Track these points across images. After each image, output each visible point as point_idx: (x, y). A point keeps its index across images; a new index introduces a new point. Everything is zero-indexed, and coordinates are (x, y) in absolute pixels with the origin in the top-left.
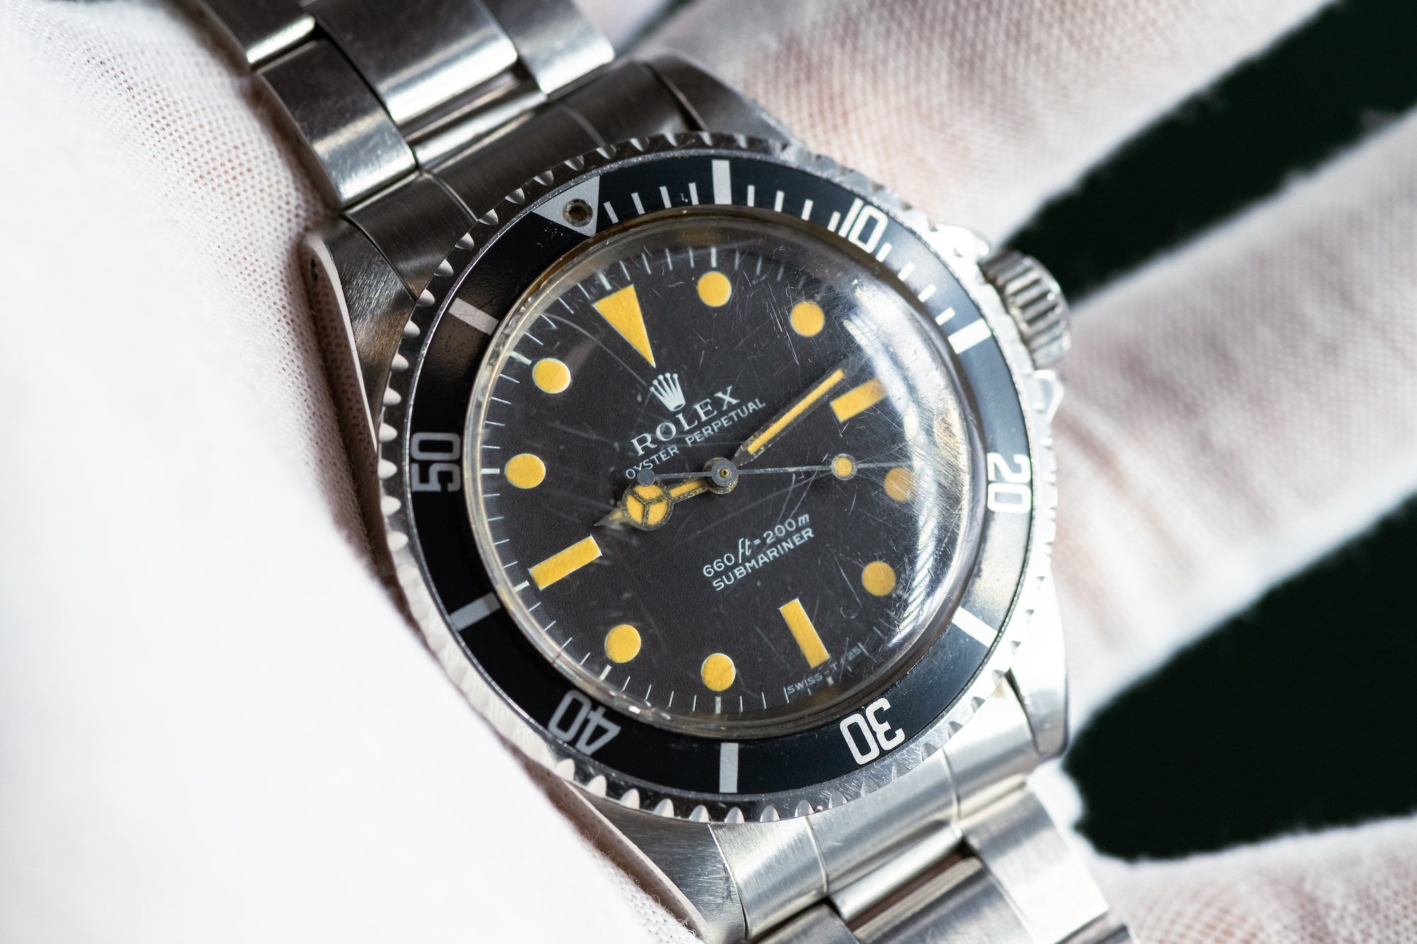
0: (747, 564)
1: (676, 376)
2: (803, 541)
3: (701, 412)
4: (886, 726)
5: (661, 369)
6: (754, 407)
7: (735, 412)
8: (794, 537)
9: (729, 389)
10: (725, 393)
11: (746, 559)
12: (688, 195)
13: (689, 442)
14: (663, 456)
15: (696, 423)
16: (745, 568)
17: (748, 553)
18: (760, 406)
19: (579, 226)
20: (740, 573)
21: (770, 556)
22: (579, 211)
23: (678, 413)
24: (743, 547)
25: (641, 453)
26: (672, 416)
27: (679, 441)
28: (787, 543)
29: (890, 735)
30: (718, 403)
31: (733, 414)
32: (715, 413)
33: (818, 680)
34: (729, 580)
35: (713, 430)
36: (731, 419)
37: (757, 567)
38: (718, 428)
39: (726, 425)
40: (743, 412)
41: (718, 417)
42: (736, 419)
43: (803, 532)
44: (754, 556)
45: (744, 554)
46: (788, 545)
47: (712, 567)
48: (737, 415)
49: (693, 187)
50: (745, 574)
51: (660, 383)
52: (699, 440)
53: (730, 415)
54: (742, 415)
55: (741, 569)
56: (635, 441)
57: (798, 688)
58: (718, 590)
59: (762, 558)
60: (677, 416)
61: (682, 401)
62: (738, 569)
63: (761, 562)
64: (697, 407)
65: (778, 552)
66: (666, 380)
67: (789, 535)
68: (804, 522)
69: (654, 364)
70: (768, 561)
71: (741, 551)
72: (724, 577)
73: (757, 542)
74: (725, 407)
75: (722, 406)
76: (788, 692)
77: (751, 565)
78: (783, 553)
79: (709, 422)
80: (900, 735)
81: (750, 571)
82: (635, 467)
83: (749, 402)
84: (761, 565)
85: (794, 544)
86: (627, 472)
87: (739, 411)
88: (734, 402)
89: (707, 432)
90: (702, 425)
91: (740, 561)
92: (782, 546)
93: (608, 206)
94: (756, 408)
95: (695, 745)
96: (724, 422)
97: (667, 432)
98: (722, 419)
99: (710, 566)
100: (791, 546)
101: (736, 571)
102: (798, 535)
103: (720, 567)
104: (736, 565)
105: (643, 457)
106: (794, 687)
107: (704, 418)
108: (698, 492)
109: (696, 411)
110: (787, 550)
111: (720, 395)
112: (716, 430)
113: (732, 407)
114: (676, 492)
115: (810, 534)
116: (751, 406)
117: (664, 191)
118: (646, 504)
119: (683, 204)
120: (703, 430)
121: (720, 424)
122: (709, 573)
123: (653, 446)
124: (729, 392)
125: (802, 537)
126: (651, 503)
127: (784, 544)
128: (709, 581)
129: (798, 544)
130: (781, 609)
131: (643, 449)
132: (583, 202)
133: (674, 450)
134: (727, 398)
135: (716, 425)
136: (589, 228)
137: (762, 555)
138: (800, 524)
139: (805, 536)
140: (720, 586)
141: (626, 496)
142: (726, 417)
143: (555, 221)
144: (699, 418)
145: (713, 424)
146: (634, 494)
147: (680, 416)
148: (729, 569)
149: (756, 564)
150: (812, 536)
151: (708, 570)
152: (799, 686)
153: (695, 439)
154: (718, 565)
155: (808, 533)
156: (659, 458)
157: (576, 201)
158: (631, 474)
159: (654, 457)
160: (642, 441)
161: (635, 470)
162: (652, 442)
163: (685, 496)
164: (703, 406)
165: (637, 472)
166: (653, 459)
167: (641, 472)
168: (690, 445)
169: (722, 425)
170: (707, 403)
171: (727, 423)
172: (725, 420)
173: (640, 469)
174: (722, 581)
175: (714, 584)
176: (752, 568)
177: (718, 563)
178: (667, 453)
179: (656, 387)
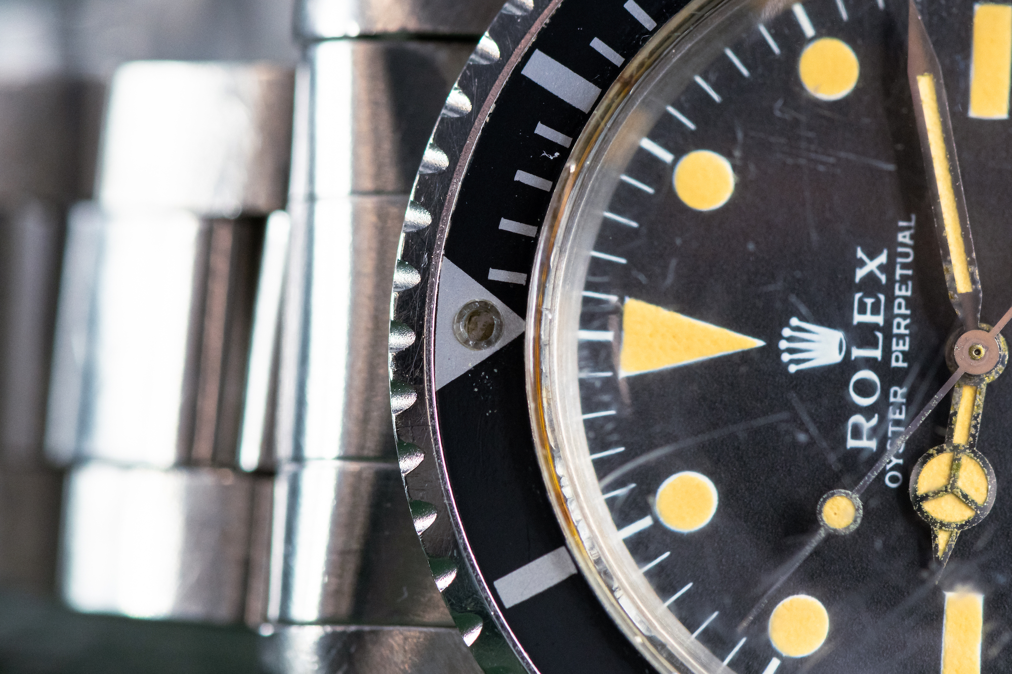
1: (794, 321)
3: (868, 318)
5: (773, 337)
6: (907, 233)
7: (898, 267)
9: (860, 254)
10: (862, 264)
12: (546, 143)
13: (901, 364)
14: (897, 416)
15: (880, 335)
18: (913, 224)
19: (497, 337)
22: (476, 322)
23: (848, 353)
25: (872, 445)
26: (848, 366)
27: (890, 376)
30: (870, 285)
31: (899, 272)
32: (882, 297)
35: (904, 317)
36: (904, 279)
38: (906, 308)
39: (909, 293)
40: (906, 255)
41: (891, 299)
42: (909, 272)
48: (904, 266)
49: (542, 130)
51: (791, 351)
52: (906, 348)
53: (897, 277)
54: (909, 260)
56: (851, 443)
60: (853, 358)
61: (835, 336)
64: (858, 318)
66: (790, 339)
69: (758, 343)
74: (883, 278)
75: (878, 280)
79: (890, 316)
82: (888, 467)
83: (896, 237)
86: (888, 482)
87: (900, 260)
88: (883, 259)
89: (901, 327)
90: (887, 329)
93: (495, 275)
94: (913, 232)
97: (864, 388)
98: (897, 293)
105: (880, 446)
107: (879, 319)
109: (861, 325)
111: (860, 274)
112: (908, 312)
113: (889, 268)
114: (961, 433)
116: (904, 237)
117: (522, 177)
118: (950, 488)
119: (559, 161)
120: (895, 331)
121: (903, 303)
123: (874, 421)
124: (865, 258)
126: (954, 480)
131: (870, 438)
132: (467, 306)
133: (898, 394)
134: (872, 266)
135: (900, 307)
136: (510, 324)
141: (923, 512)
142: (897, 286)
143: (470, 366)
144: (875, 326)
145: (896, 311)
146: (925, 497)
147: (857, 353)
153: (903, 352)
156: (897, 423)
157: (461, 314)
158: (894, 479)
159: (891, 429)
160: (857, 433)
161: (892, 469)
162: (868, 419)
163: (974, 422)
164: (862, 310)
165: (896, 467)
166: (894, 433)
167: (901, 461)
168: (905, 365)
169: (904, 298)
170: (861, 301)
171: (907, 290)
172: (900, 289)
173: (895, 461)
178: (898, 405)
179: (792, 361)
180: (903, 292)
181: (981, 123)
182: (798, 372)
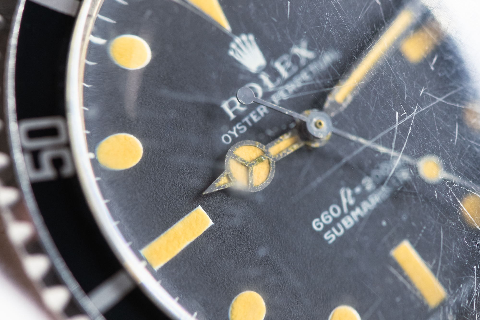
0: (353, 214)
1: (251, 38)
3: (281, 70)
5: (236, 33)
7: (314, 65)
9: (304, 43)
11: (351, 208)
14: (254, 118)
15: (279, 81)
16: (351, 217)
17: (351, 203)
20: (348, 223)
21: (373, 202)
23: (260, 73)
24: (346, 197)
25: (232, 116)
26: (255, 78)
30: (295, 59)
31: (312, 67)
32: (295, 69)
34: (339, 230)
36: (311, 73)
37: (363, 215)
38: (300, 84)
40: (320, 66)
41: (298, 73)
42: (316, 72)
44: (358, 204)
45: (348, 204)
47: (321, 221)
48: (316, 69)
50: (353, 223)
51: (238, 46)
53: (309, 69)
54: (320, 69)
55: (348, 219)
56: (225, 106)
58: (330, 242)
59: (366, 206)
60: (260, 77)
61: (262, 61)
62: (345, 219)
63: (365, 209)
64: (277, 65)
65: (380, 198)
66: (243, 43)
69: (228, 29)
70: (372, 207)
71: (344, 201)
72: (334, 230)
73: (358, 190)
74: (303, 62)
75: (300, 61)
77: (357, 214)
78: (384, 198)
79: (291, 79)
81: (357, 220)
83: (324, 54)
84: (366, 212)
86: (223, 138)
88: (311, 55)
89: (291, 87)
90: (285, 82)
91: (346, 211)
96: (304, 76)
99: (318, 220)
101: (343, 221)
103: (328, 220)
104: (343, 215)
105: (235, 122)
107: (285, 75)
108: (296, 147)
109: (276, 69)
111: (296, 50)
112: (300, 86)
113: (309, 61)
114: (275, 150)
118: (248, 166)
120: (287, 87)
121: (302, 79)
122: (319, 227)
123: (243, 109)
124: (304, 46)
126: (253, 164)
128: (320, 235)
130: (393, 253)
131: (235, 113)
133: (263, 110)
135: (299, 80)
137: (365, 203)
140: (332, 238)
144: (281, 76)
145: (295, 81)
146: (234, 157)
147: (263, 77)
148: (336, 220)
149: (361, 213)
151: (317, 224)
154: (327, 217)
156: (251, 120)
158: (227, 139)
159: (246, 119)
160: (231, 105)
161: (230, 135)
162: (240, 106)
164: (283, 63)
165: (233, 136)
166: (245, 122)
167: (237, 135)
169: (304, 80)
170: (285, 59)
171: (307, 78)
173: (234, 133)
174: (332, 233)
175: (326, 237)
176: (359, 217)
177: (325, 216)
178: (258, 114)
179: (234, 50)
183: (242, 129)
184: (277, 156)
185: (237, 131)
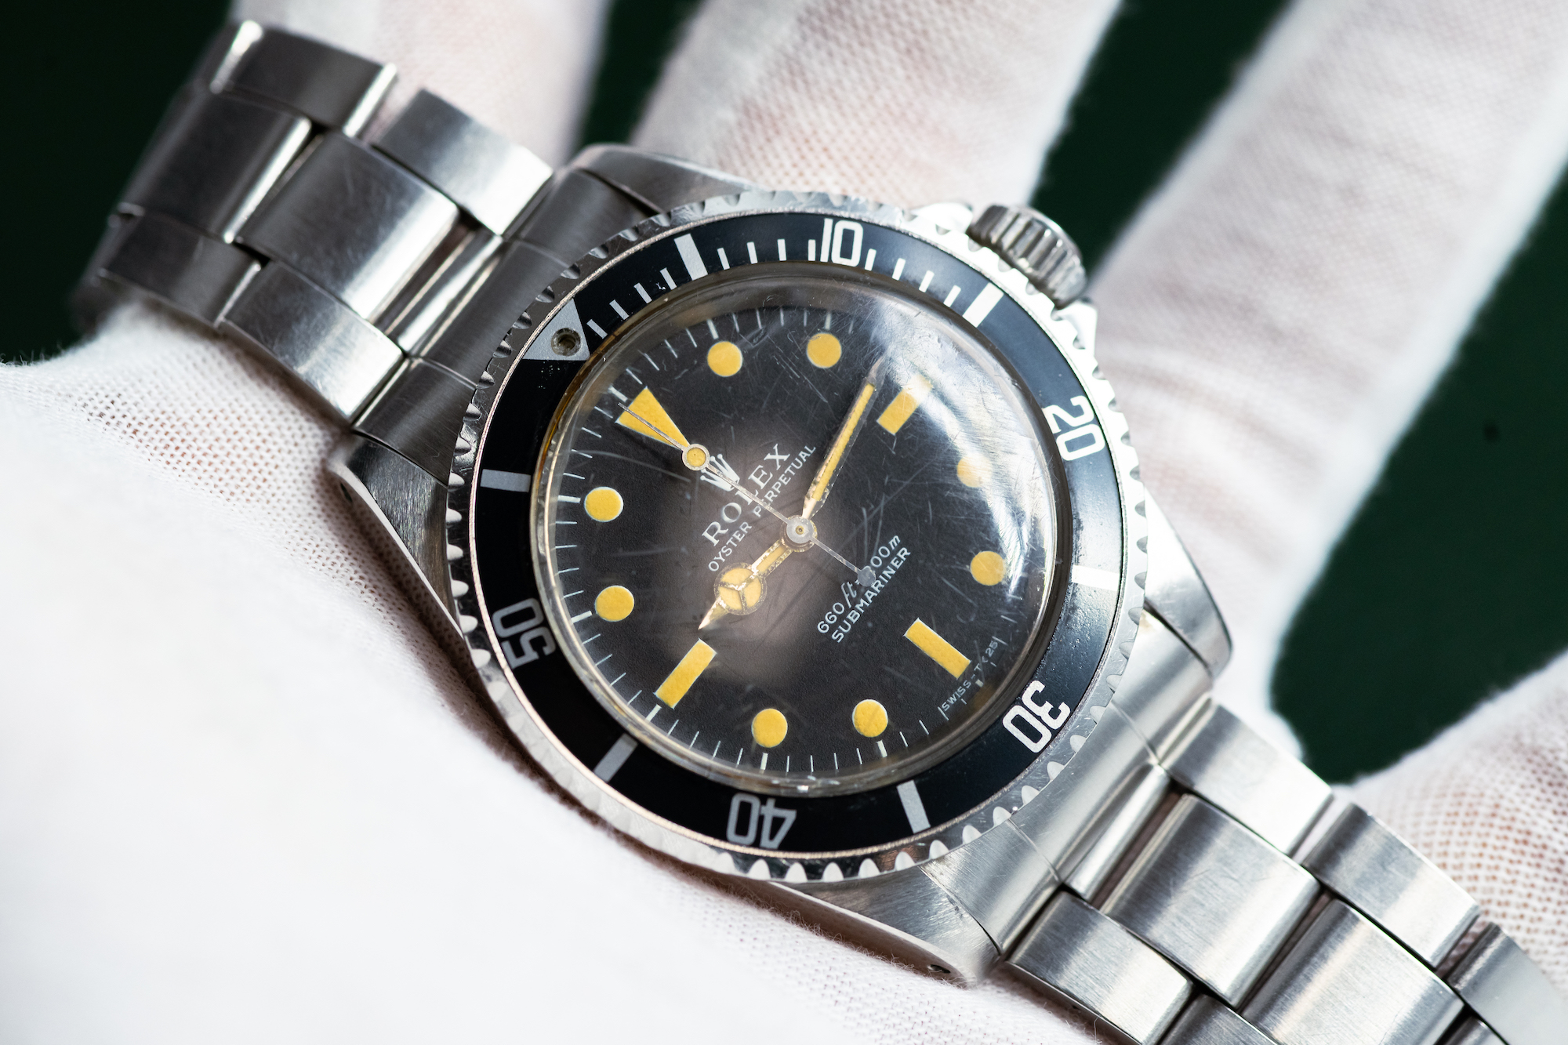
0: (858, 606)
2: (902, 562)
3: (757, 480)
4: (1048, 706)
6: (806, 454)
7: (790, 467)
8: (892, 562)
9: (776, 447)
10: (773, 453)
11: (855, 602)
12: (664, 283)
13: (757, 514)
14: (738, 537)
15: (757, 492)
16: (857, 610)
17: (854, 595)
18: (811, 452)
19: (572, 354)
20: (853, 617)
21: (876, 589)
22: (566, 339)
23: (736, 490)
24: (848, 591)
25: (716, 542)
26: (731, 495)
27: (748, 516)
28: (888, 570)
29: (1054, 713)
30: (770, 465)
31: (788, 469)
32: (771, 475)
33: (968, 687)
34: (846, 627)
35: (775, 493)
36: (788, 475)
37: (868, 605)
38: (779, 489)
39: (786, 483)
40: (798, 464)
41: (775, 479)
42: (793, 474)
43: (899, 554)
44: (861, 595)
45: (850, 598)
46: (889, 572)
47: (826, 622)
49: (665, 273)
50: (859, 615)
52: (766, 508)
53: (786, 472)
54: (798, 468)
55: (853, 613)
56: (706, 534)
57: (952, 702)
58: (839, 641)
59: (869, 595)
60: (736, 493)
61: (735, 477)
62: (850, 614)
63: (869, 599)
64: (752, 477)
65: (883, 582)
67: (887, 561)
68: (896, 544)
70: (876, 595)
71: (847, 596)
72: (840, 627)
74: (779, 467)
75: (775, 466)
76: (944, 709)
77: (862, 605)
78: (887, 581)
79: (768, 487)
80: (1064, 709)
81: (863, 611)
82: (715, 558)
83: (799, 452)
84: (871, 601)
85: (894, 568)
86: (710, 565)
87: (793, 464)
88: (785, 458)
89: (771, 496)
90: (763, 492)
91: (850, 606)
92: (884, 576)
93: (592, 324)
94: (809, 455)
95: (873, 799)
97: (731, 512)
98: (780, 479)
99: (823, 622)
100: (893, 572)
101: (849, 617)
102: (895, 558)
103: (833, 619)
104: (848, 610)
105: (719, 547)
106: (948, 703)
107: (762, 485)
108: (783, 557)
109: (752, 481)
110: (890, 577)
111: (769, 457)
112: (779, 492)
113: (784, 464)
114: (758, 566)
115: (906, 553)
116: (803, 455)
117: (639, 287)
118: (739, 589)
119: (662, 293)
121: (780, 484)
122: (825, 628)
123: (724, 532)
124: (776, 451)
125: (899, 559)
127: (885, 573)
128: (827, 636)
129: (898, 567)
130: (907, 635)
131: (716, 538)
132: (567, 330)
133: (746, 528)
134: (777, 457)
135: (777, 486)
136: (582, 352)
137: (868, 592)
138: (893, 548)
139: (902, 557)
140: (840, 636)
141: (717, 590)
142: (782, 475)
143: (548, 358)
144: (758, 487)
145: (774, 487)
146: (722, 585)
147: (740, 492)
148: (841, 618)
149: (866, 603)
150: (909, 554)
151: (822, 627)
152: (952, 700)
153: (762, 509)
154: (830, 618)
155: (904, 553)
156: (735, 540)
157: (560, 331)
158: (714, 566)
159: (730, 541)
160: (713, 531)
161: (716, 561)
162: (722, 529)
163: (773, 566)
164: (757, 475)
165: (719, 562)
166: (730, 543)
167: (724, 560)
168: (759, 516)
169: (783, 484)
170: (760, 469)
171: (786, 481)
172: (783, 478)
173: (721, 558)
174: (840, 631)
175: (834, 637)
176: (864, 607)
177: (829, 616)
178: (741, 533)
179: (705, 474)
180: (783, 480)
181: (881, 429)
182: (705, 481)
183: (728, 552)
184: (766, 572)
185: (723, 555)
